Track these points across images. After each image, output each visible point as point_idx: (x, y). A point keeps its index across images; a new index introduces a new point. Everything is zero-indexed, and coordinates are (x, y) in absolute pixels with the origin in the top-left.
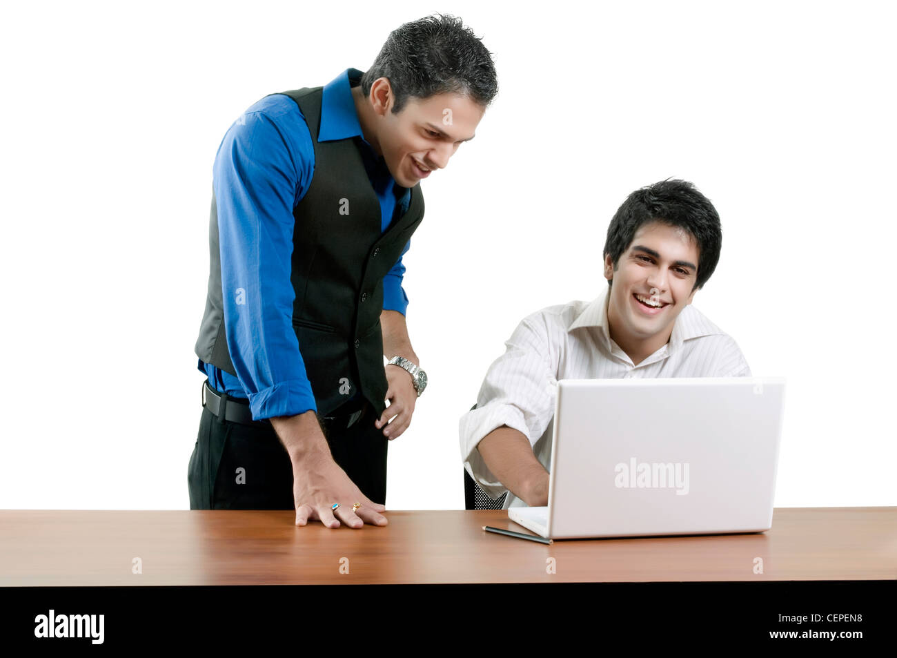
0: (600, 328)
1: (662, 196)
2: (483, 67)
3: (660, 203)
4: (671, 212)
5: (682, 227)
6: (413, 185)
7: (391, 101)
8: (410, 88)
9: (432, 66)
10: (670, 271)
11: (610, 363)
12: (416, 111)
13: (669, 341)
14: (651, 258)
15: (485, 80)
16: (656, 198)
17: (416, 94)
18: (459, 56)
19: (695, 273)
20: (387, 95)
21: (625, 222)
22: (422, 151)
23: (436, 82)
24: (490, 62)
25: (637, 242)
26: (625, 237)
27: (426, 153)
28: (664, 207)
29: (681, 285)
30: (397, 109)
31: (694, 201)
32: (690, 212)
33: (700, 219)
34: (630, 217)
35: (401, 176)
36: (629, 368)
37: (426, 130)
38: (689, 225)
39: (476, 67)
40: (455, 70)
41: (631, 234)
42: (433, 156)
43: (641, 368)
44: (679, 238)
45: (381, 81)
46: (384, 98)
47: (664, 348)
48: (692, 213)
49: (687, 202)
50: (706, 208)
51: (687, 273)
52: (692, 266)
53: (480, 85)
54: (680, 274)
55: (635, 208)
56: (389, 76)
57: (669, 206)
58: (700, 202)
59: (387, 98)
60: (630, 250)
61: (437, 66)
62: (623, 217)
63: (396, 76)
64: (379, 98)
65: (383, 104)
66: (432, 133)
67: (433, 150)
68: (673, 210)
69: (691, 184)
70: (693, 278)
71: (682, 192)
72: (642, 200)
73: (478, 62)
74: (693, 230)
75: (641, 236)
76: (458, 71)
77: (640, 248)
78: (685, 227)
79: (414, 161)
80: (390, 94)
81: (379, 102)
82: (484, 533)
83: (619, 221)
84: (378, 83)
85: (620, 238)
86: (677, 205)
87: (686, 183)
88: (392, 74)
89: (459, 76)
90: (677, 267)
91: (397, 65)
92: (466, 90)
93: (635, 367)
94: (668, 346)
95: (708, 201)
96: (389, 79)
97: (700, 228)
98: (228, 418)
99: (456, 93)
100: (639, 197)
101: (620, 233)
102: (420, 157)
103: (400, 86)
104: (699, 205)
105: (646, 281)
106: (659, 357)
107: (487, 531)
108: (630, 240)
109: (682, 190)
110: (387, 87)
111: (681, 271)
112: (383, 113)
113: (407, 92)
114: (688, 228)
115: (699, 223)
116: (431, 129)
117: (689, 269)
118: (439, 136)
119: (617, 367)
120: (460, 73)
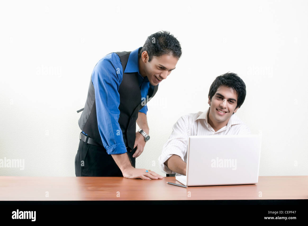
0: (205, 120)
1: (225, 78)
2: (176, 46)
3: (225, 80)
4: (228, 83)
5: (231, 88)
6: (156, 85)
7: (148, 58)
8: (153, 54)
9: (160, 46)
10: (228, 102)
11: (207, 131)
12: (155, 61)
13: (227, 125)
14: (221, 97)
15: (177, 50)
16: (224, 78)
17: (155, 55)
18: (168, 43)
19: (236, 102)
20: (147, 56)
21: (214, 86)
22: (158, 74)
23: (161, 51)
24: (179, 44)
25: (217, 92)
26: (214, 90)
27: (160, 74)
28: (226, 81)
29: (232, 107)
30: (150, 60)
31: (236, 80)
32: (234, 83)
33: (238, 85)
34: (216, 84)
35: (152, 82)
36: (213, 133)
37: (159, 67)
38: (234, 86)
39: (174, 46)
40: (167, 47)
41: (216, 90)
42: (162, 75)
43: (217, 133)
44: (230, 91)
45: (145, 52)
46: (146, 58)
47: (225, 127)
48: (235, 83)
49: (234, 79)
50: (240, 82)
51: (233, 102)
52: (235, 100)
53: (176, 52)
54: (231, 103)
55: (217, 81)
56: (147, 50)
57: (227, 81)
58: (238, 80)
59: (147, 58)
60: (215, 95)
61: (161, 46)
62: (214, 84)
63: (149, 50)
64: (144, 57)
65: (146, 59)
66: (161, 68)
67: (162, 73)
68: (229, 82)
69: (236, 74)
70: (235, 104)
71: (232, 77)
72: (220, 79)
73: (175, 44)
74: (235, 88)
75: (219, 90)
76: (168, 47)
77: (218, 94)
78: (232, 87)
79: (156, 77)
80: (148, 56)
81: (144, 59)
82: (167, 184)
83: (213, 86)
84: (144, 53)
85: (213, 91)
86: (231, 80)
87: (234, 74)
88: (148, 49)
89: (168, 49)
90: (230, 101)
91: (149, 47)
92: (171, 53)
93: (216, 133)
94: (226, 127)
95: (242, 80)
96: (147, 51)
97: (237, 88)
98: (88, 143)
99: (168, 54)
100: (219, 78)
101: (213, 89)
102: (158, 76)
103: (150, 53)
104: (238, 81)
105: (220, 105)
106: (223, 130)
107: (168, 184)
108: (216, 91)
109: (232, 76)
110: (146, 54)
111: (231, 102)
112: (146, 62)
113: (153, 55)
114: (233, 88)
115: (237, 86)
116: (161, 66)
117: (234, 101)
118: (163, 68)
119: (209, 133)
120: (169, 48)
